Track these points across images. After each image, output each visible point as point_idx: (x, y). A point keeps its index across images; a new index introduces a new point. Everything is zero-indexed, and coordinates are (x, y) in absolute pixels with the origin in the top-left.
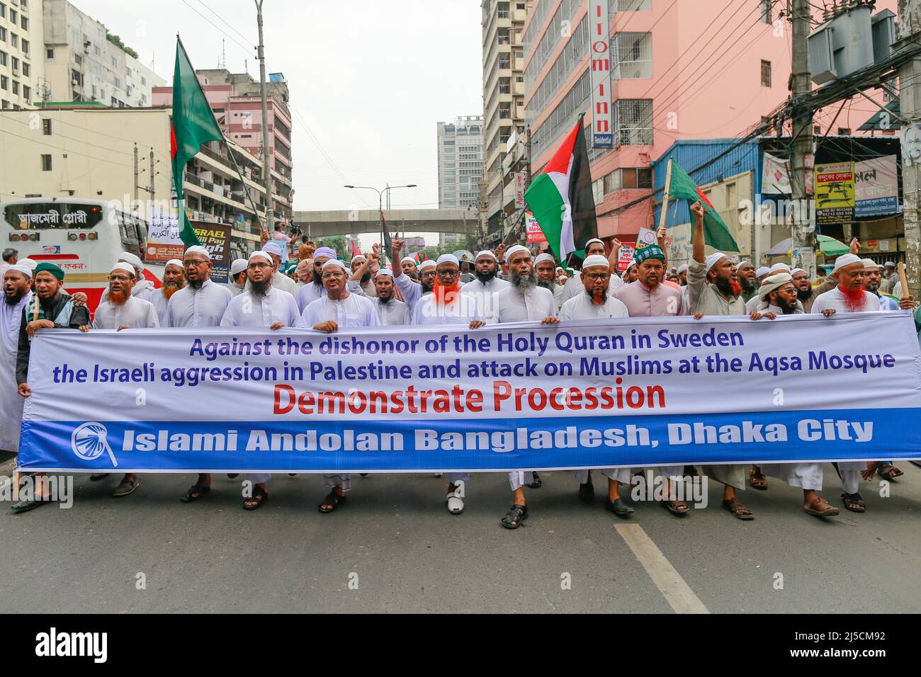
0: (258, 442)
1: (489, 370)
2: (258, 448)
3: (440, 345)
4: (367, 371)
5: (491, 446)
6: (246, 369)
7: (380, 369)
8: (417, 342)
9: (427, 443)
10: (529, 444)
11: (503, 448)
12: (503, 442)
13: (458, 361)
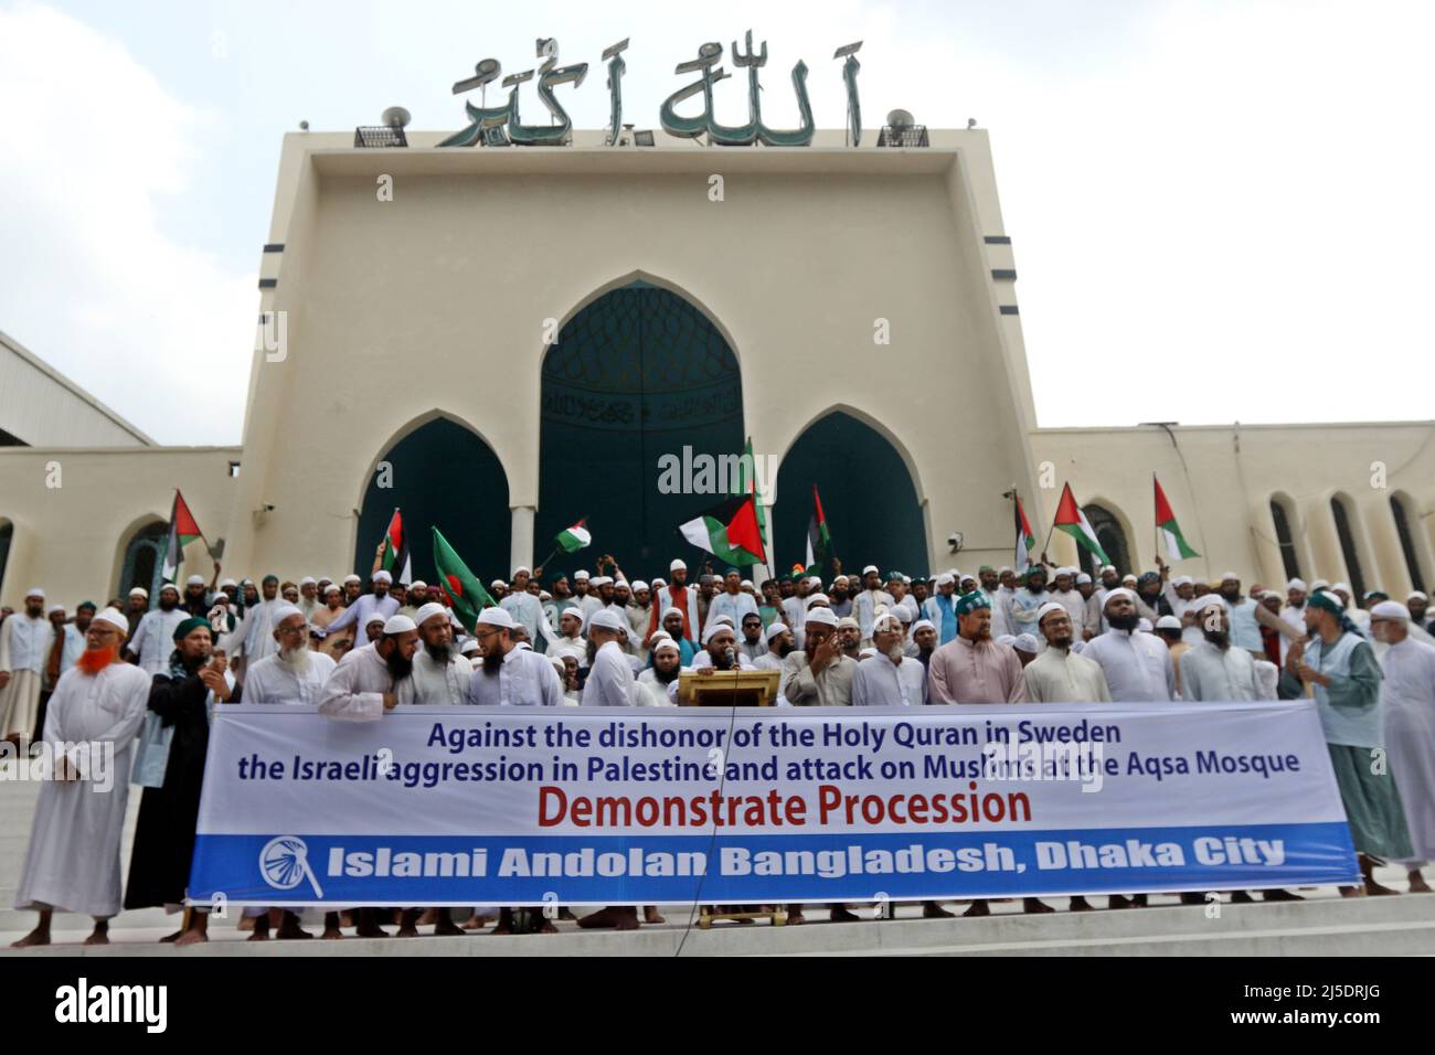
0: (515, 864)
1: (813, 770)
2: (515, 873)
3: (752, 736)
4: (661, 770)
5: (817, 870)
6: (503, 766)
7: (678, 766)
8: (724, 732)
9: (736, 866)
10: (864, 867)
11: (832, 872)
12: (831, 864)
13: (774, 758)
